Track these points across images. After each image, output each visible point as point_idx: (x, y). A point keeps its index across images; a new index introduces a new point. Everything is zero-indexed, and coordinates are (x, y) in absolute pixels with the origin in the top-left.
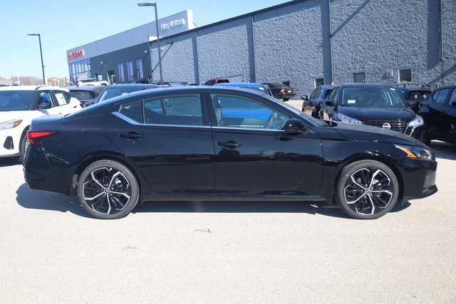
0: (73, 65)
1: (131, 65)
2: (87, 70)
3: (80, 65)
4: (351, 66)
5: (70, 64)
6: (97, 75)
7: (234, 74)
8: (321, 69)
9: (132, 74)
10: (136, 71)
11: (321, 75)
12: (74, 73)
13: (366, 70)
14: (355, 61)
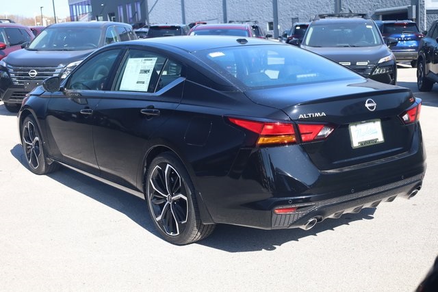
0: (74, 7)
1: (130, 7)
2: (87, 11)
3: (80, 6)
4: (290, 13)
5: (71, 6)
6: (97, 17)
7: (212, 18)
8: (272, 15)
9: (131, 16)
10: (135, 13)
11: (272, 19)
12: (75, 14)
13: (299, 17)
14: (292, 10)
